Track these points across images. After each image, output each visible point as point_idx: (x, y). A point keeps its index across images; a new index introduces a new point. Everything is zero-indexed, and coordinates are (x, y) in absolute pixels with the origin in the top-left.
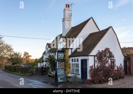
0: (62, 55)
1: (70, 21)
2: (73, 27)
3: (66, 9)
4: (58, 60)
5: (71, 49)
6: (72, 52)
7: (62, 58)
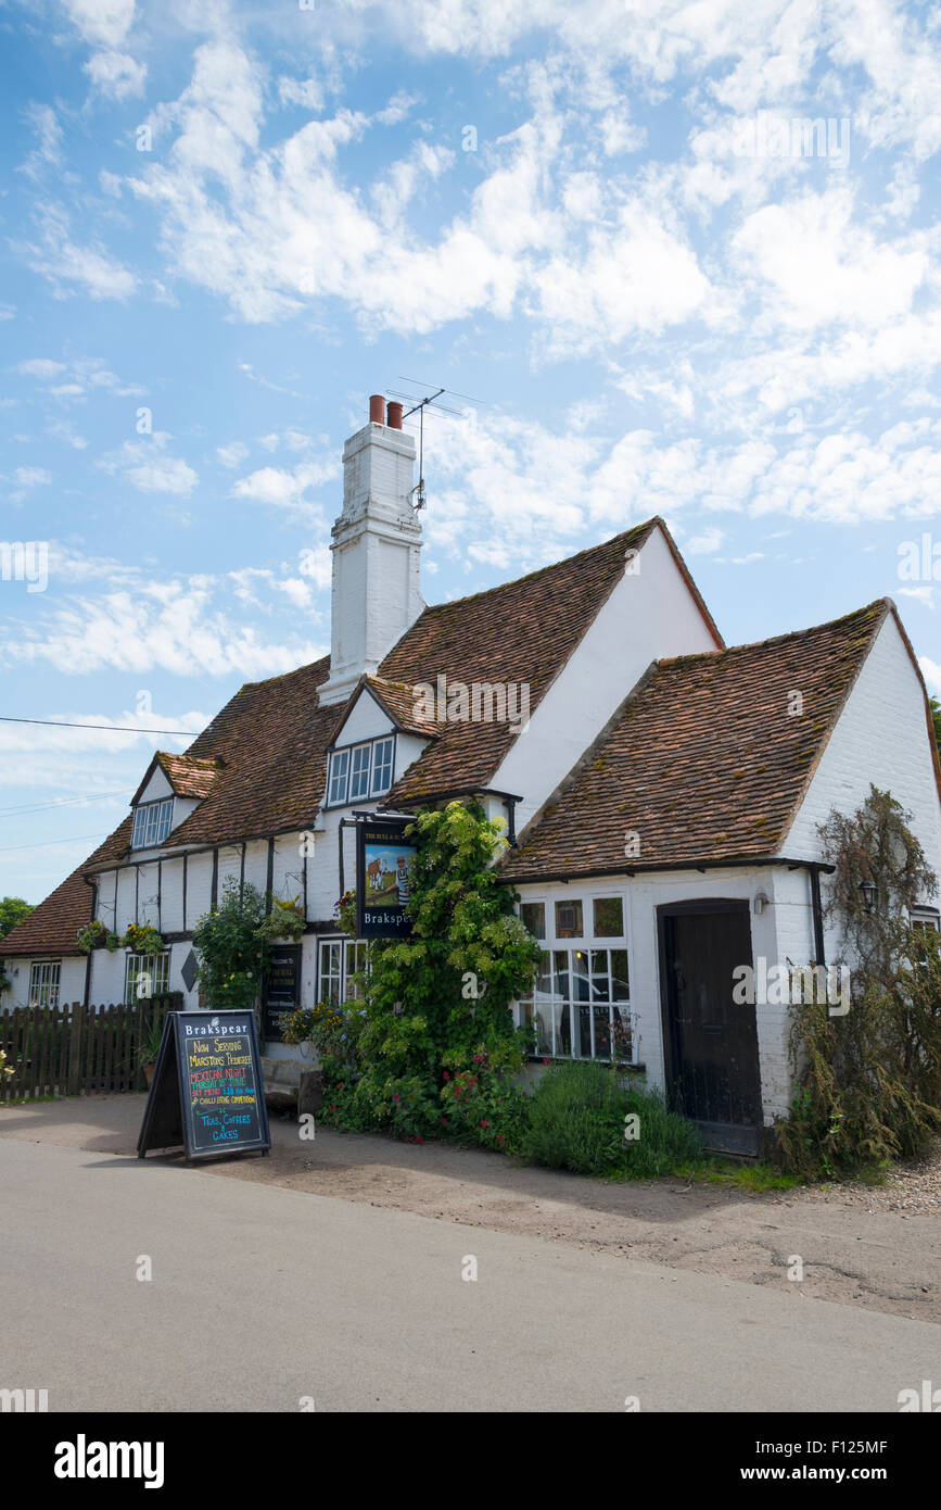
0: (400, 861)
1: (407, 546)
2: (431, 605)
3: (377, 436)
4: (367, 917)
5: (503, 804)
6: (517, 833)
7: (398, 895)
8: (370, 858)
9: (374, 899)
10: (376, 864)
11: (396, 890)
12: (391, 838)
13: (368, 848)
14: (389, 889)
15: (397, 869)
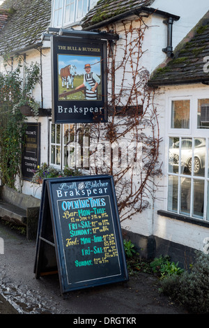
0: (87, 67)
4: (60, 108)
5: (164, 22)
6: (174, 46)
7: (85, 93)
8: (62, 64)
9: (66, 94)
10: (67, 69)
11: (84, 89)
12: (80, 49)
13: (60, 56)
14: (78, 88)
15: (85, 73)
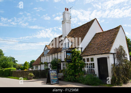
0: (70, 55)
1: (70, 23)
3: (66, 12)
6: (82, 52)
9: (68, 59)
13: (67, 53)
